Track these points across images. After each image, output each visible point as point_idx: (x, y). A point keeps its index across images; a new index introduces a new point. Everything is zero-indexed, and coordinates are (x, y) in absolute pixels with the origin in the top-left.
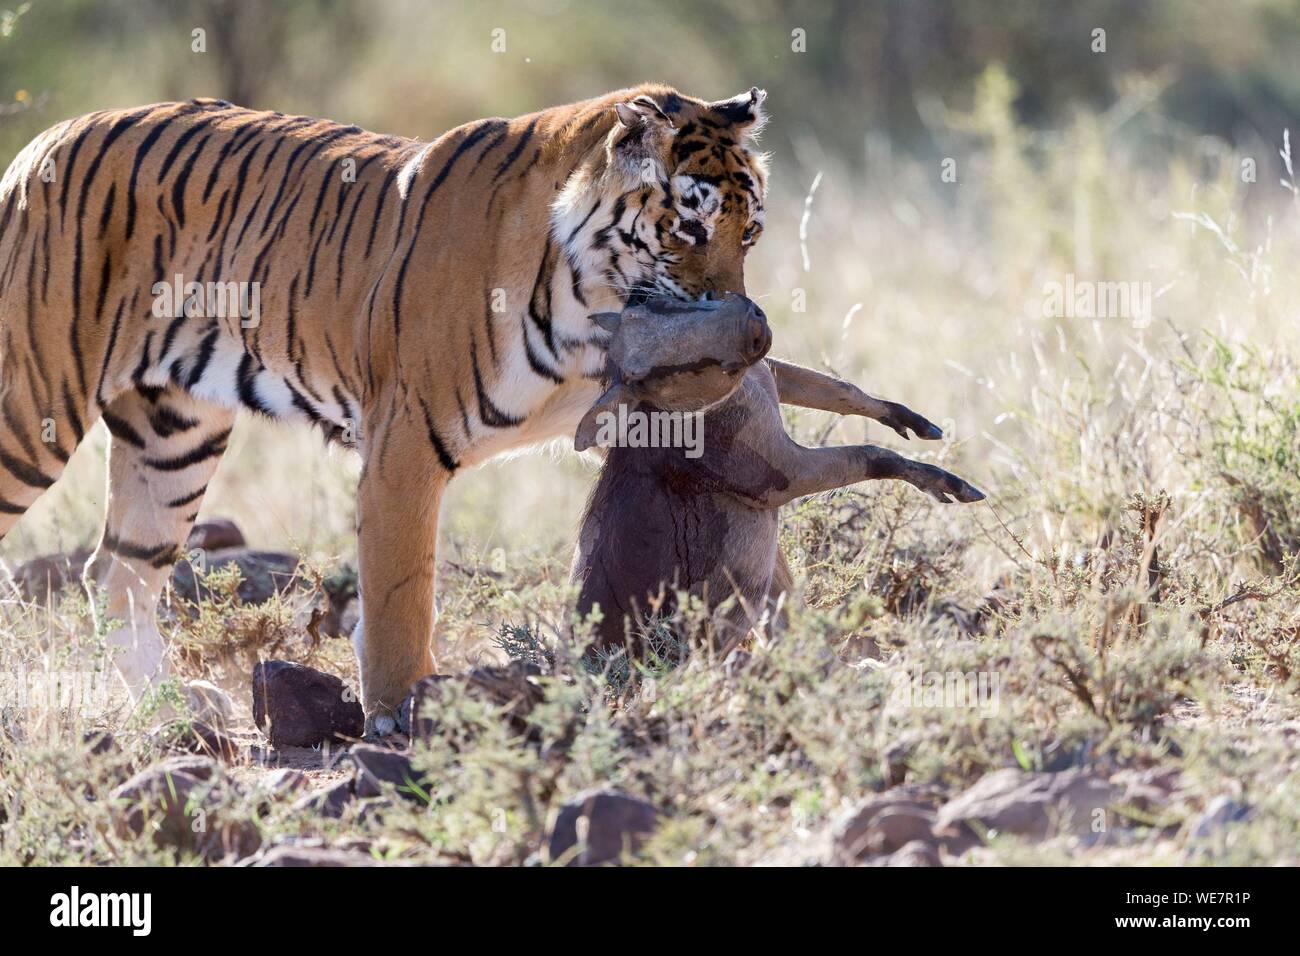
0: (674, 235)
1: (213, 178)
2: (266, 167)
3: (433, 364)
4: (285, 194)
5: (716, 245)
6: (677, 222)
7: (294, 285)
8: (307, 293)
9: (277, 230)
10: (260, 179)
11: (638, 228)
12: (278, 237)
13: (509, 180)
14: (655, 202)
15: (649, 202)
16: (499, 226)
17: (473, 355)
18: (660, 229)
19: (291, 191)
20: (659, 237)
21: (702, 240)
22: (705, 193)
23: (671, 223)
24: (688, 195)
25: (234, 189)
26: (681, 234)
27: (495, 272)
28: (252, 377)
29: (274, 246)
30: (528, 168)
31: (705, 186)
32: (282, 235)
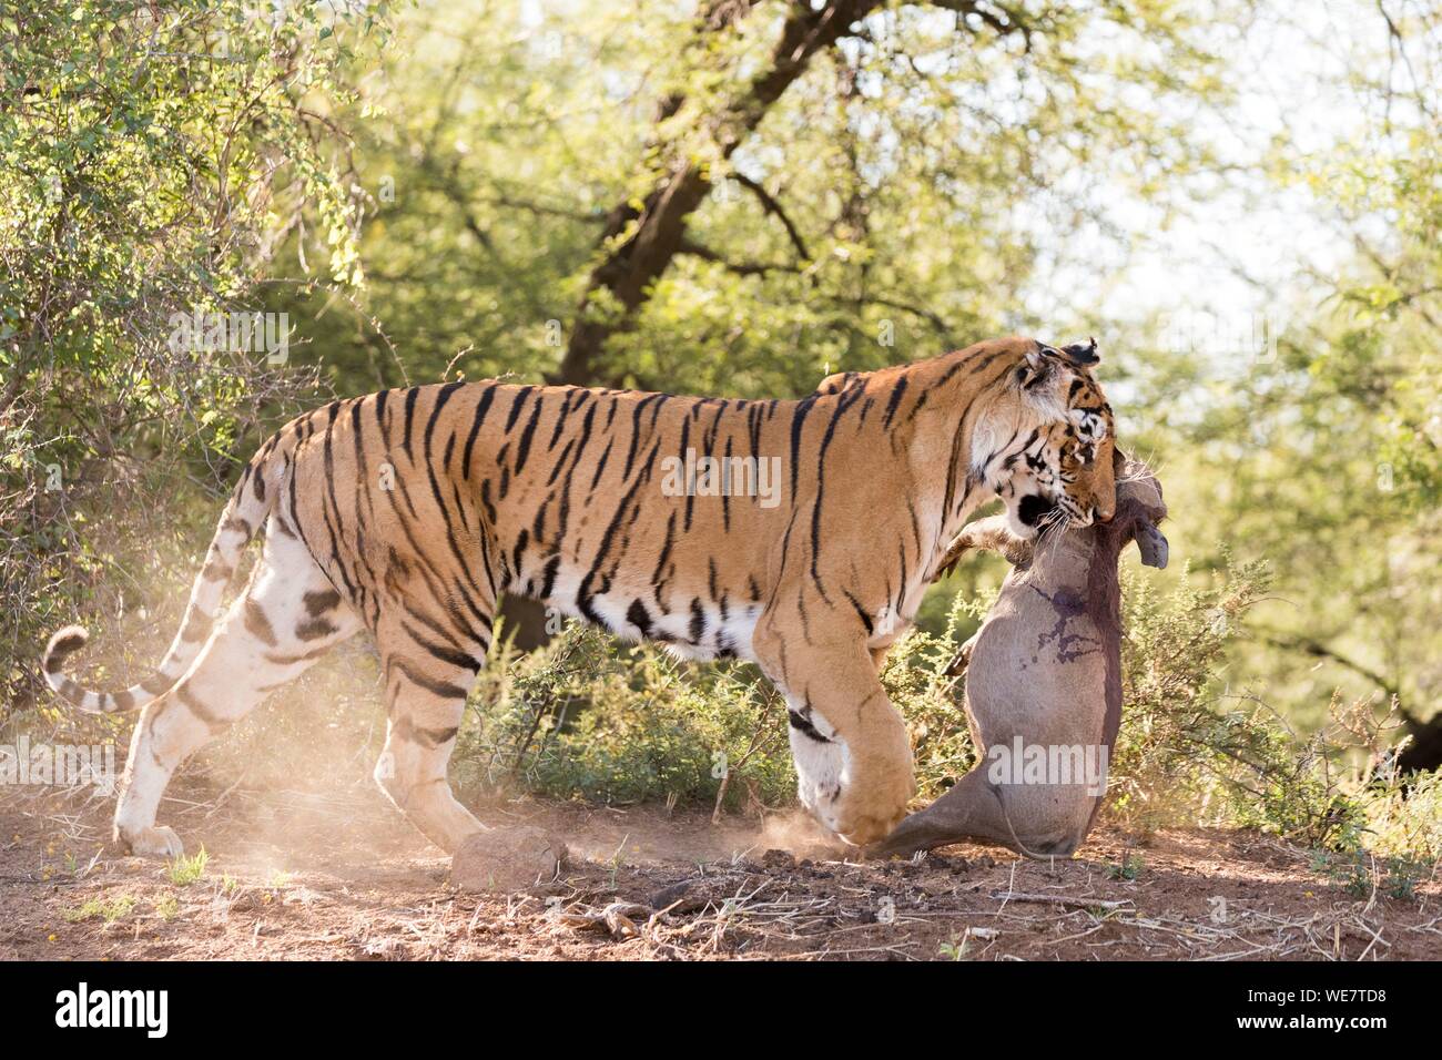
0: (1073, 456)
1: (559, 430)
2: (610, 422)
3: (858, 567)
4: (640, 446)
5: (1099, 463)
6: (1077, 446)
7: (672, 522)
8: (687, 527)
9: (641, 475)
10: (605, 431)
11: (1044, 453)
12: (644, 482)
13: (899, 424)
14: (1060, 434)
15: (1054, 433)
16: (907, 458)
17: (902, 554)
18: (1063, 452)
19: (647, 443)
20: (1061, 460)
21: (1089, 459)
22: (1095, 422)
23: (1073, 448)
24: (1084, 425)
25: (579, 439)
26: (1077, 456)
27: (915, 490)
28: (591, 598)
29: (641, 488)
30: (914, 412)
31: (1094, 416)
32: (648, 480)
